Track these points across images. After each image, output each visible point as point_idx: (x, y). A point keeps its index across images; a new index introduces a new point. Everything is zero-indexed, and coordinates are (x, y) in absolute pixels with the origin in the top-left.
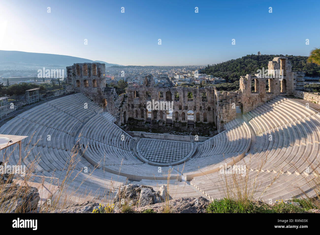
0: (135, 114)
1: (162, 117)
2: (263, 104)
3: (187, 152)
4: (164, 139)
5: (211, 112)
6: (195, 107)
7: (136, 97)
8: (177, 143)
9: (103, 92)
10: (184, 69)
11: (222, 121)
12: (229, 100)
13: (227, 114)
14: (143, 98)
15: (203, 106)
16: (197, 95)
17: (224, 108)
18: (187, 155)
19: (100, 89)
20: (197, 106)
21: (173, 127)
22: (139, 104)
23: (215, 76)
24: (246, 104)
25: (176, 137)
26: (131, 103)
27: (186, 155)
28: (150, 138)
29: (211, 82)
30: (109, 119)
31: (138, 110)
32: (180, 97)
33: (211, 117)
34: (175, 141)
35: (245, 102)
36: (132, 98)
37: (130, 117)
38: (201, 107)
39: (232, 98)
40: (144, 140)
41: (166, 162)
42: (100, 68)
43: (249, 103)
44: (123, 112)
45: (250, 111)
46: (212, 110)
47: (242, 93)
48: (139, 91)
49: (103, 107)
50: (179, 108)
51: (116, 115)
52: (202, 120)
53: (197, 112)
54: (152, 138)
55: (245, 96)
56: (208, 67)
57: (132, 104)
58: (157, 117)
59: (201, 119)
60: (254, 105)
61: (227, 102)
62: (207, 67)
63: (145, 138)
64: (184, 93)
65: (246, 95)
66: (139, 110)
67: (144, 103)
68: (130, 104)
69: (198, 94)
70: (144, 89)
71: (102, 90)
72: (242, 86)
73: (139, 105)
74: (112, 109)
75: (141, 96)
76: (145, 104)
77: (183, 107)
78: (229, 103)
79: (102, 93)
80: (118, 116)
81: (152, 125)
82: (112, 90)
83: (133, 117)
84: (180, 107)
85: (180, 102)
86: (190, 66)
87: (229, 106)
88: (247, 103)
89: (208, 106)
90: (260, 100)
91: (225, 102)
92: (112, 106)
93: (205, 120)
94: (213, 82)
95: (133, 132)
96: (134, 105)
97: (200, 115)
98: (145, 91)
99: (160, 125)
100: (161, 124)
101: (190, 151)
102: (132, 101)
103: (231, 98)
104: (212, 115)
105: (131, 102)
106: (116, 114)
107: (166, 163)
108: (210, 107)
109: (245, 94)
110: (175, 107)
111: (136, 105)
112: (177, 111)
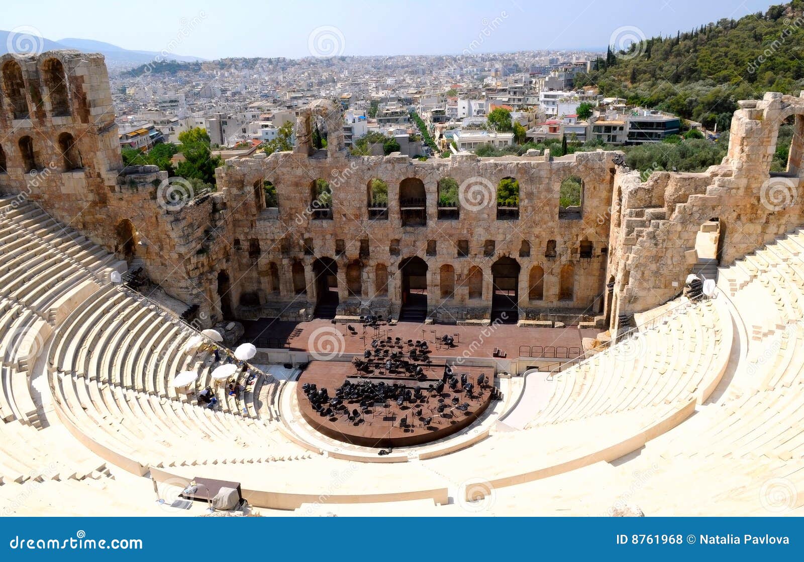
0: (267, 278)
1: (383, 288)
7: (267, 207)
9: (112, 189)
10: (497, 71)
19: (99, 175)
20: (538, 237)
22: (283, 236)
23: (634, 101)
26: (247, 234)
29: (615, 128)
31: (278, 263)
33: (591, 280)
36: (247, 214)
37: (248, 290)
38: (552, 244)
42: (82, 77)
44: (216, 274)
46: (600, 253)
47: (731, 176)
48: (277, 181)
49: (122, 256)
50: (456, 251)
51: (187, 288)
52: (551, 291)
53: (535, 263)
56: (608, 59)
57: (249, 237)
58: (363, 288)
59: (547, 291)
62: (605, 58)
66: (285, 262)
67: (302, 234)
68: (242, 237)
69: (543, 186)
70: (299, 171)
71: (107, 183)
72: (738, 148)
75: (286, 202)
76: (306, 236)
77: (475, 244)
78: (670, 223)
79: (110, 194)
80: (195, 292)
82: (151, 178)
83: (259, 290)
84: (463, 245)
85: (463, 224)
86: (523, 53)
87: (670, 233)
88: (744, 219)
89: (580, 238)
93: (565, 294)
94: (621, 128)
96: (261, 243)
97: (546, 277)
98: (304, 181)
102: (249, 227)
104: (597, 274)
105: (247, 230)
106: (184, 284)
108: (591, 242)
109: (742, 182)
110: (441, 247)
111: (269, 242)
112: (450, 261)
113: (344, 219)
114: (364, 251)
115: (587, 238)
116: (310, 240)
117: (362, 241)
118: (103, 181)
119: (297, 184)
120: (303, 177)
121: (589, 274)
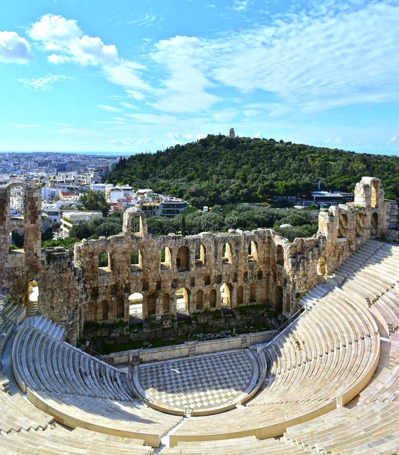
0: (100, 311)
1: (167, 307)
2: (352, 256)
3: (250, 370)
4: (188, 356)
5: (263, 280)
6: (236, 275)
8: (221, 357)
9: (43, 262)
11: (297, 293)
12: (307, 254)
13: (304, 279)
14: (123, 269)
15: (249, 271)
16: (241, 249)
17: (301, 268)
18: (252, 374)
19: (36, 254)
20: (240, 271)
21: (194, 325)
22: (114, 283)
24: (330, 257)
25: (213, 345)
26: (92, 284)
27: (250, 376)
28: (156, 360)
30: (50, 334)
31: (109, 300)
32: (209, 257)
33: (264, 290)
34: (214, 354)
35: (330, 255)
37: (89, 319)
38: (246, 274)
39: (312, 250)
40: (145, 369)
41: (222, 400)
43: (334, 256)
45: (336, 268)
46: (266, 276)
47: (325, 238)
50: (204, 282)
51: (66, 321)
52: (246, 298)
53: (239, 285)
54: (160, 361)
55: (330, 244)
57: (93, 286)
58: (157, 309)
60: (341, 259)
61: (303, 258)
63: (145, 362)
64: (216, 246)
65: (332, 243)
67: (125, 281)
69: (242, 247)
70: (126, 246)
71: (40, 259)
73: (112, 287)
74: (54, 306)
75: (118, 263)
76: (127, 282)
77: (212, 278)
78: (308, 260)
79: (40, 266)
80: (70, 323)
81: (148, 331)
83: (96, 319)
84: (207, 279)
85: (208, 268)
87: (308, 263)
88: (332, 255)
89: (257, 270)
90: (348, 249)
91: (302, 258)
92: (52, 297)
93: (252, 299)
95: (112, 355)
96: (100, 289)
97: (244, 291)
98: (129, 251)
99: (166, 327)
100: (167, 325)
101: (253, 366)
102: (93, 280)
103: (310, 249)
105: (92, 282)
106: (64, 318)
107: (224, 403)
108: (262, 272)
109: (330, 241)
110: (197, 281)
111: (104, 288)
112: (201, 288)
113: (149, 270)
114: (159, 287)
115: (260, 270)
116: (129, 284)
117: (157, 282)
118: (38, 258)
119: (124, 253)
120: (128, 249)
121: (262, 287)
